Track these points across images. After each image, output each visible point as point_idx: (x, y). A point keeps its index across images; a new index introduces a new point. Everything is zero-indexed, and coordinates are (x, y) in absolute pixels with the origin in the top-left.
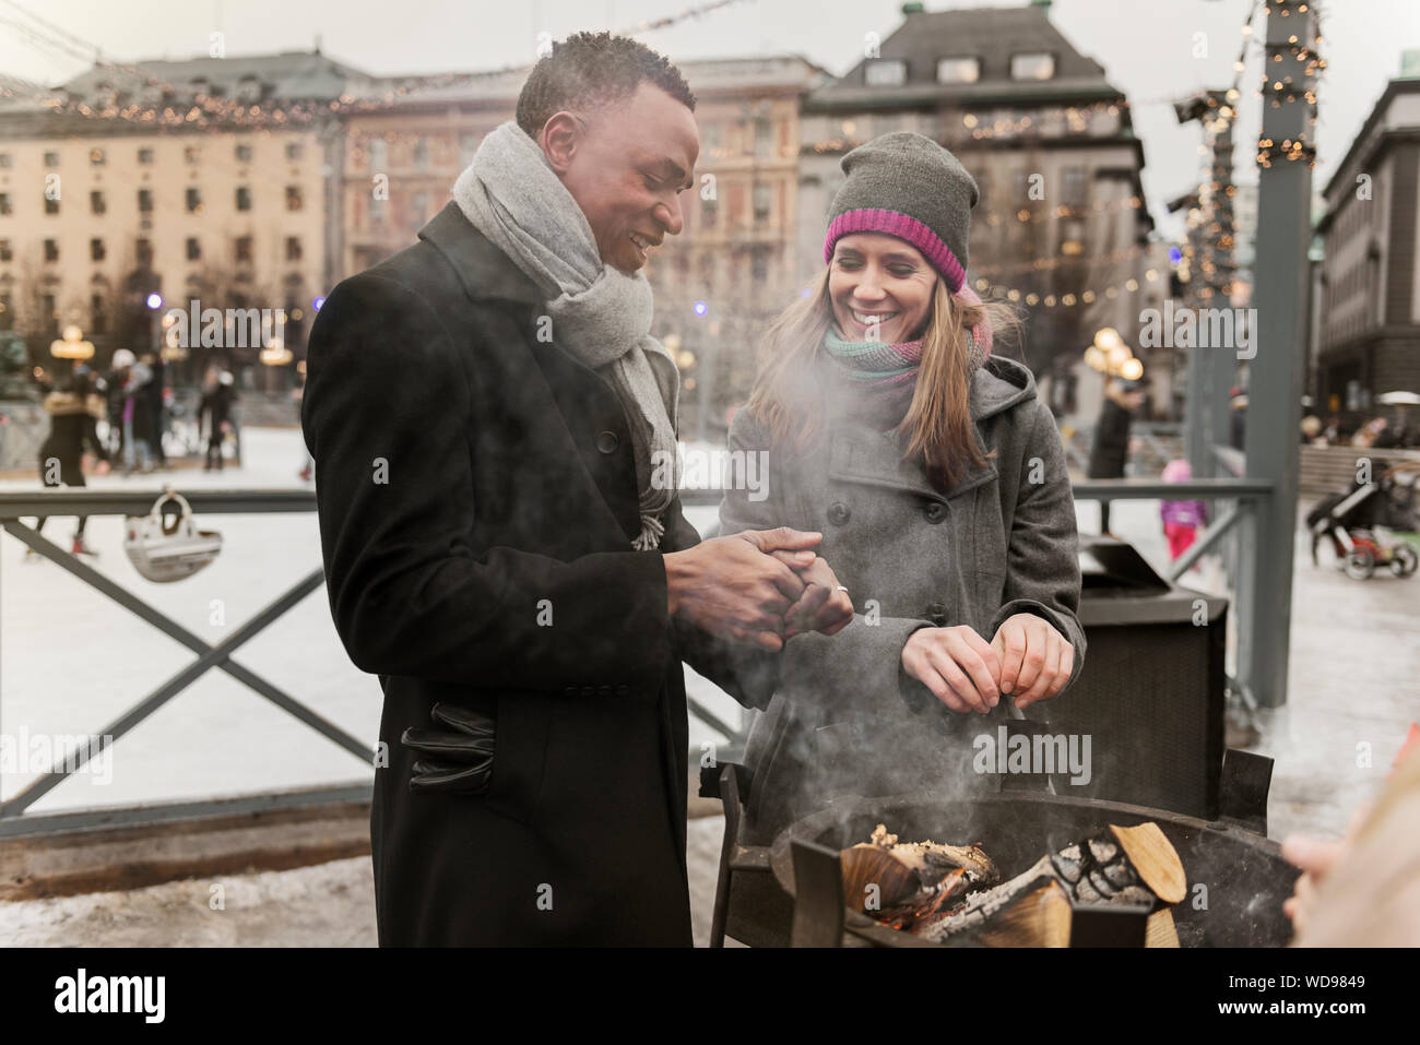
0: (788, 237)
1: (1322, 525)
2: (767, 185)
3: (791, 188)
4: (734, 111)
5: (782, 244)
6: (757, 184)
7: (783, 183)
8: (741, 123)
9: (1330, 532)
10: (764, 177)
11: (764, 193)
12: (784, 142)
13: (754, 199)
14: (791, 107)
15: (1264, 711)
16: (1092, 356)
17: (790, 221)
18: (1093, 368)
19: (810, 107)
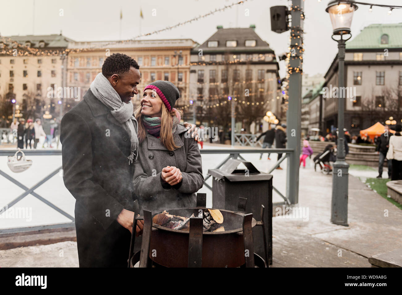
0: (187, 86)
1: (317, 161)
2: (182, 72)
3: (188, 73)
4: (173, 53)
5: (186, 88)
6: (178, 72)
7: (186, 72)
8: (175, 56)
9: (319, 163)
10: (180, 70)
11: (180, 75)
12: (186, 62)
13: (178, 76)
14: (188, 52)
15: (293, 205)
16: (266, 118)
17: (188, 82)
18: (266, 121)
19: (193, 52)
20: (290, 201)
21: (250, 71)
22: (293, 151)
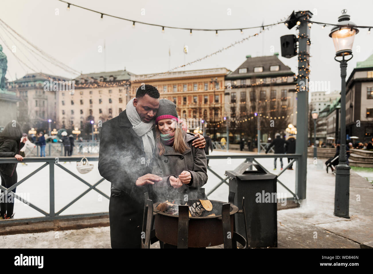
0: (223, 106)
1: (329, 164)
2: (218, 95)
3: (223, 95)
4: (210, 80)
5: (221, 107)
6: (215, 95)
7: (221, 95)
8: (211, 82)
9: (330, 166)
10: (216, 93)
11: (217, 97)
12: (222, 86)
13: (215, 98)
14: (223, 79)
15: (301, 200)
16: (287, 130)
17: (223, 102)
18: (288, 132)
19: (227, 78)
20: (299, 197)
21: (275, 92)
22: (301, 156)
